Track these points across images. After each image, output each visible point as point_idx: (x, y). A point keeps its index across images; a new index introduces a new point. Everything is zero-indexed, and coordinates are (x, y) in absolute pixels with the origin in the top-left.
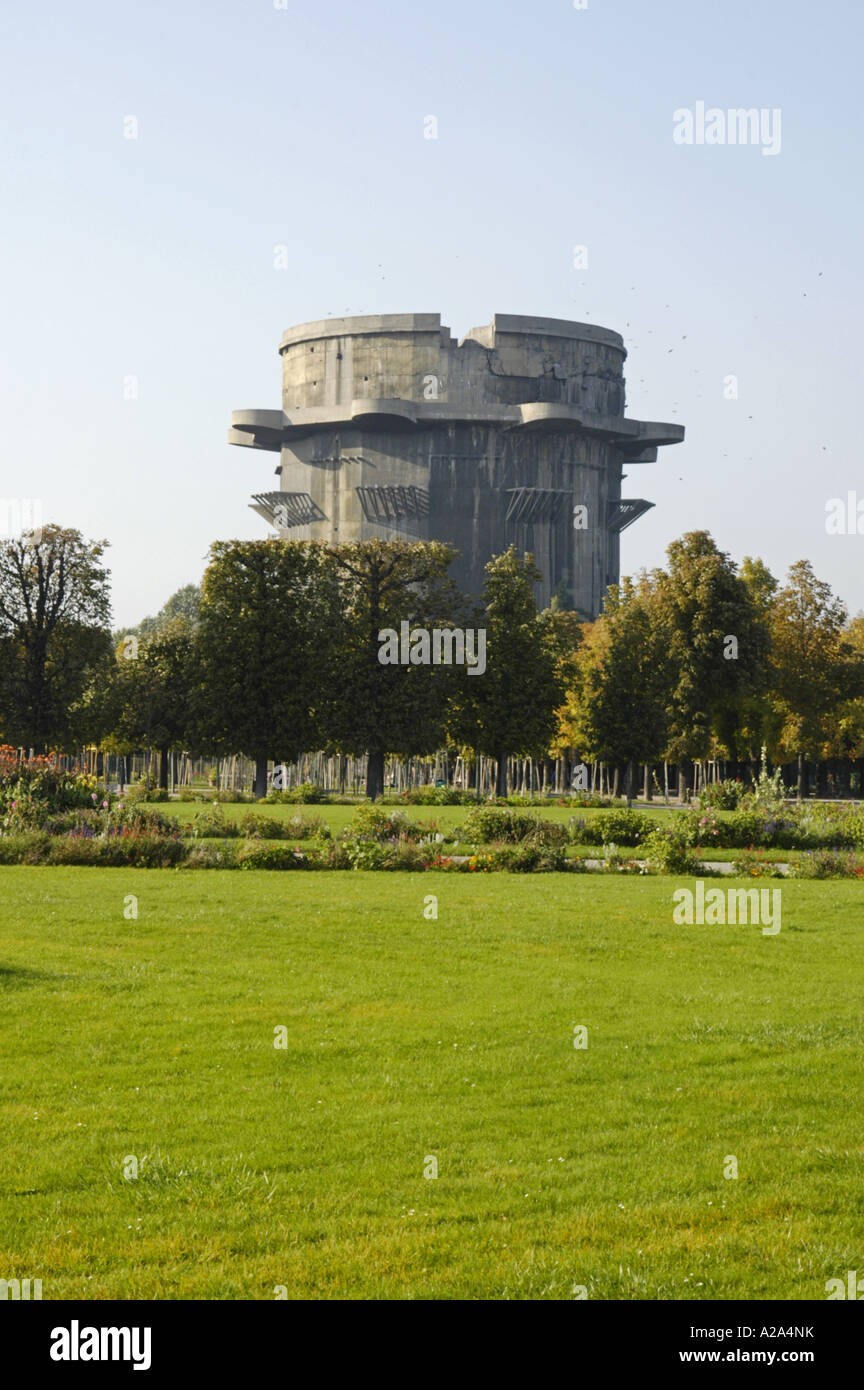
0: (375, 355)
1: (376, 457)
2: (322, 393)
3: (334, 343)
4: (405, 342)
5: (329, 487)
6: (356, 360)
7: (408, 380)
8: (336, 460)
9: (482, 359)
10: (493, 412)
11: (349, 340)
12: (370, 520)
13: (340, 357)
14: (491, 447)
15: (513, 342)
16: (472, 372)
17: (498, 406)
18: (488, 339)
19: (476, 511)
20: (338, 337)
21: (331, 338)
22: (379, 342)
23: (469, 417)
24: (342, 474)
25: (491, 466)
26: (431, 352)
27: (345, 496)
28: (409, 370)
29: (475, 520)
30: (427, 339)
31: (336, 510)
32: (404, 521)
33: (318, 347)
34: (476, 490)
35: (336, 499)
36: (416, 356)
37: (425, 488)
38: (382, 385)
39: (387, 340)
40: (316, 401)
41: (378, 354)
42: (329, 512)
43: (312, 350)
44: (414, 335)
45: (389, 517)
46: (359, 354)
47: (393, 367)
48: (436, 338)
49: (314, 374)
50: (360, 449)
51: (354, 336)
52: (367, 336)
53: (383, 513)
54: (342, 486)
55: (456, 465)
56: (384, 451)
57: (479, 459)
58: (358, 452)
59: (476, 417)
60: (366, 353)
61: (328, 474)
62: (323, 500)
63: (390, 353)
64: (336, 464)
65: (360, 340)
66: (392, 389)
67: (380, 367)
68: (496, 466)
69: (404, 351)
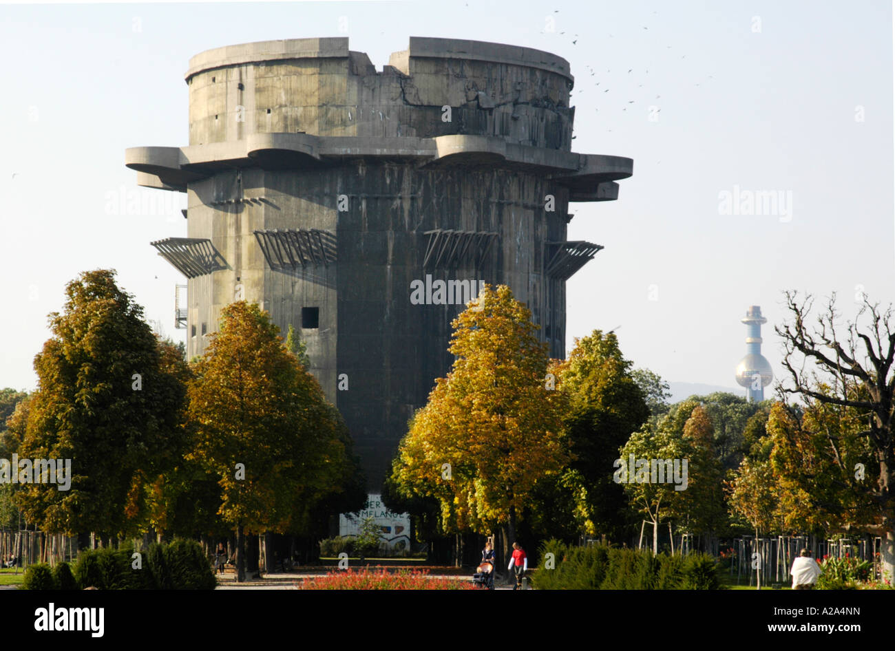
0: (278, 84)
1: (280, 198)
2: (223, 127)
3: (236, 70)
4: (310, 70)
5: (231, 232)
6: (258, 90)
7: (314, 112)
8: (238, 202)
9: (395, 87)
10: (406, 145)
11: (251, 68)
12: (273, 268)
13: (241, 87)
14: (407, 184)
15: (431, 67)
16: (384, 102)
17: (412, 139)
18: (403, 64)
19: (390, 257)
20: (239, 65)
21: (233, 66)
22: (282, 70)
23: (378, 152)
24: (244, 217)
25: (407, 206)
26: (339, 80)
27: (248, 241)
28: (314, 100)
29: (389, 267)
30: (333, 66)
31: (238, 258)
32: (310, 269)
33: (220, 75)
34: (390, 234)
35: (238, 245)
36: (322, 85)
37: (332, 231)
38: (286, 118)
39: (291, 68)
40: (218, 136)
41: (282, 83)
42: (231, 260)
43: (214, 80)
44: (318, 61)
45: (294, 264)
46: (262, 83)
47: (297, 98)
48: (345, 64)
49: (215, 108)
50: (263, 190)
51: (257, 64)
52: (270, 63)
53: (287, 260)
54: (245, 230)
55: (367, 206)
56: (288, 192)
57: (392, 199)
58: (260, 192)
59: (386, 152)
60: (269, 82)
61: (230, 218)
62: (225, 246)
63: (294, 82)
64: (238, 207)
65: (263, 68)
66: (297, 122)
67: (283, 98)
68: (412, 205)
69: (308, 80)
